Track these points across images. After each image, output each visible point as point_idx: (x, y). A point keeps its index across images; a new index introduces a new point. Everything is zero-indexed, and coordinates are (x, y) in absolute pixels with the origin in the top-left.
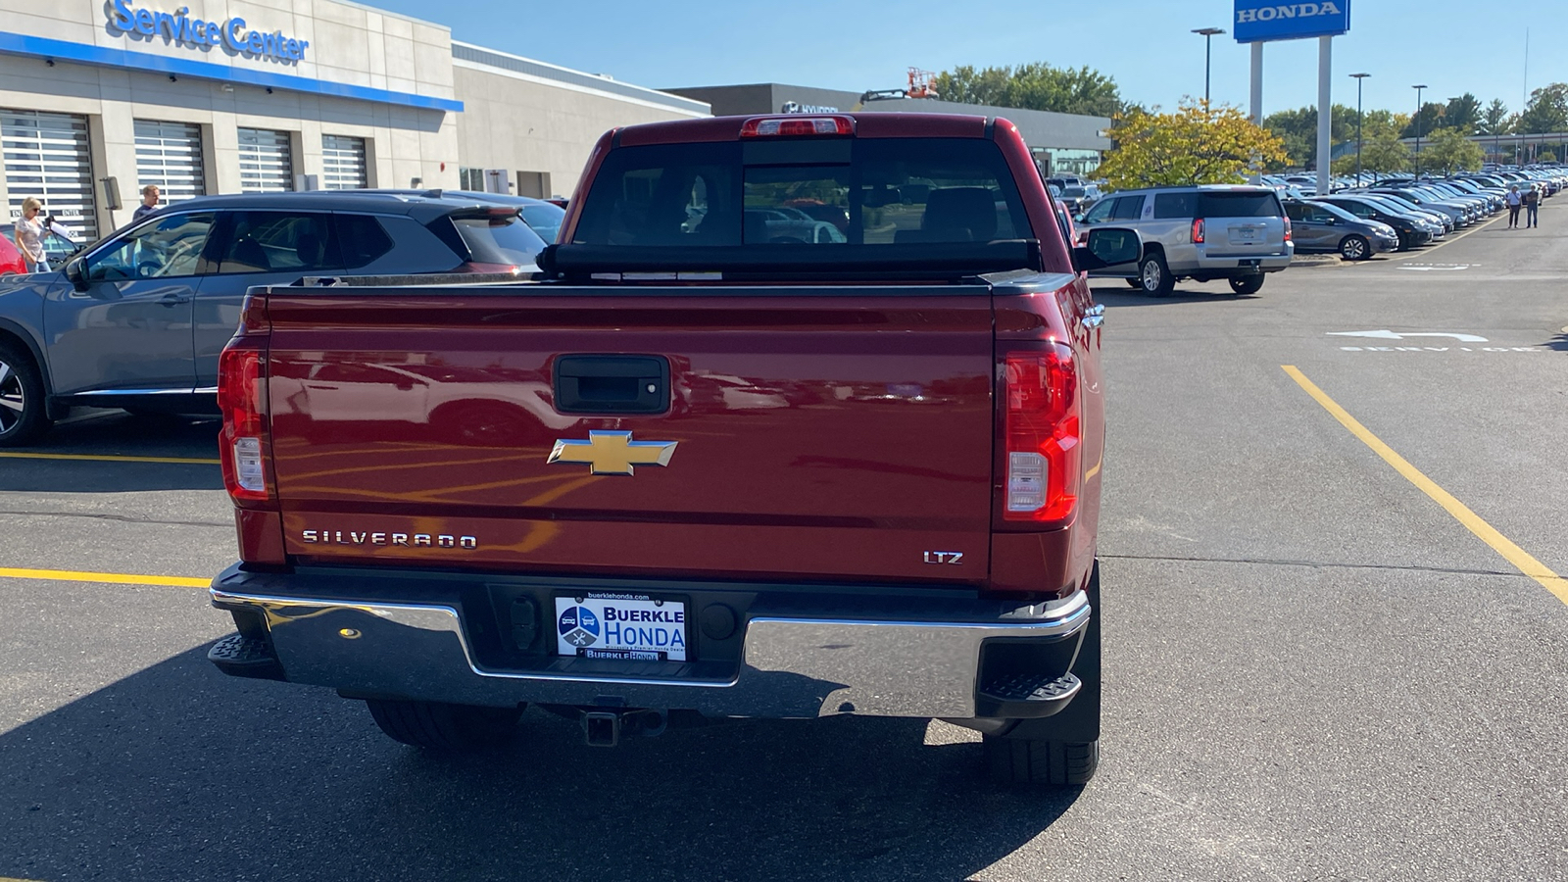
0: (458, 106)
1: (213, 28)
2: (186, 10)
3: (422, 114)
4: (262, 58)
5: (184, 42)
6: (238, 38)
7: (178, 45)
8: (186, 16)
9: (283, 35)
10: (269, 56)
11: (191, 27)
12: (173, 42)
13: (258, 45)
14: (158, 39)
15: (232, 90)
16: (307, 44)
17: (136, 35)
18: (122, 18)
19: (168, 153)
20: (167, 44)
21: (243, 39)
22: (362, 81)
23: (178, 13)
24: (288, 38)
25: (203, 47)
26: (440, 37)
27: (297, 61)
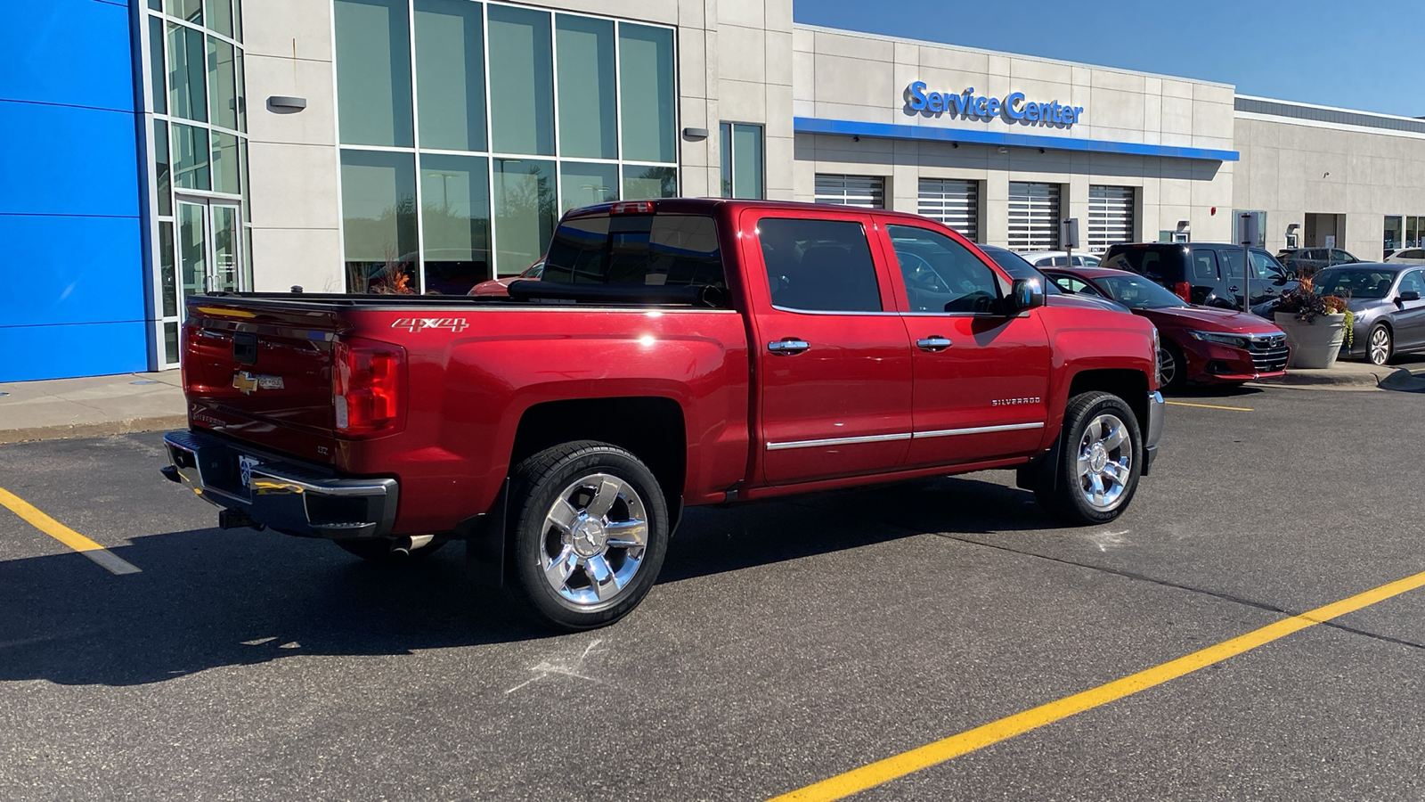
0: (1233, 156)
1: (994, 102)
2: (972, 90)
3: (1199, 165)
4: (1038, 124)
5: (968, 115)
6: (1016, 109)
7: (963, 119)
8: (972, 95)
9: (1059, 104)
10: (1045, 122)
11: (974, 103)
12: (959, 116)
13: (1035, 114)
14: (946, 115)
15: (1006, 152)
16: (1082, 109)
17: (928, 113)
18: (917, 101)
19: (947, 204)
20: (953, 118)
21: (1022, 110)
22: (1135, 139)
23: (965, 93)
24: (1063, 105)
25: (985, 118)
26: (1225, 94)
27: (1071, 124)
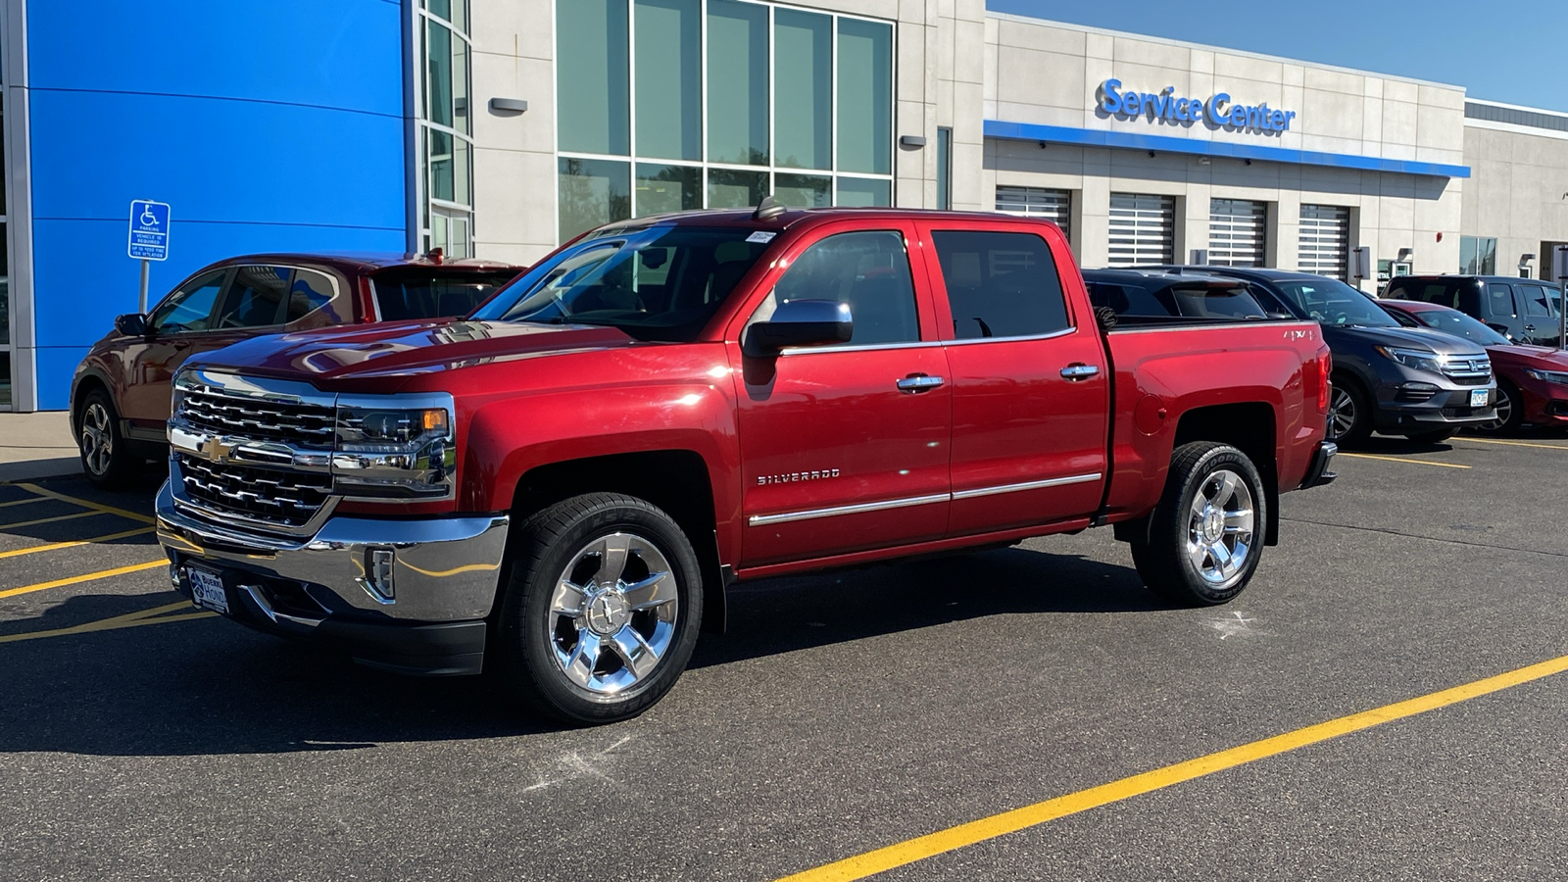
0: (1463, 172)
1: (1196, 105)
2: (1172, 89)
3: (1423, 181)
4: (1244, 131)
5: (1167, 119)
6: (1221, 113)
7: (1161, 123)
8: (1171, 96)
9: (1268, 107)
10: (1252, 128)
11: (1175, 105)
12: (1156, 120)
13: (1241, 119)
14: (1143, 118)
15: (1208, 163)
16: (1293, 114)
17: (1122, 116)
18: (1111, 102)
19: (1140, 223)
20: (1150, 122)
21: (1226, 114)
22: (1351, 149)
23: (1164, 93)
24: (1273, 109)
25: (1185, 123)
26: (1455, 97)
27: (1281, 132)
